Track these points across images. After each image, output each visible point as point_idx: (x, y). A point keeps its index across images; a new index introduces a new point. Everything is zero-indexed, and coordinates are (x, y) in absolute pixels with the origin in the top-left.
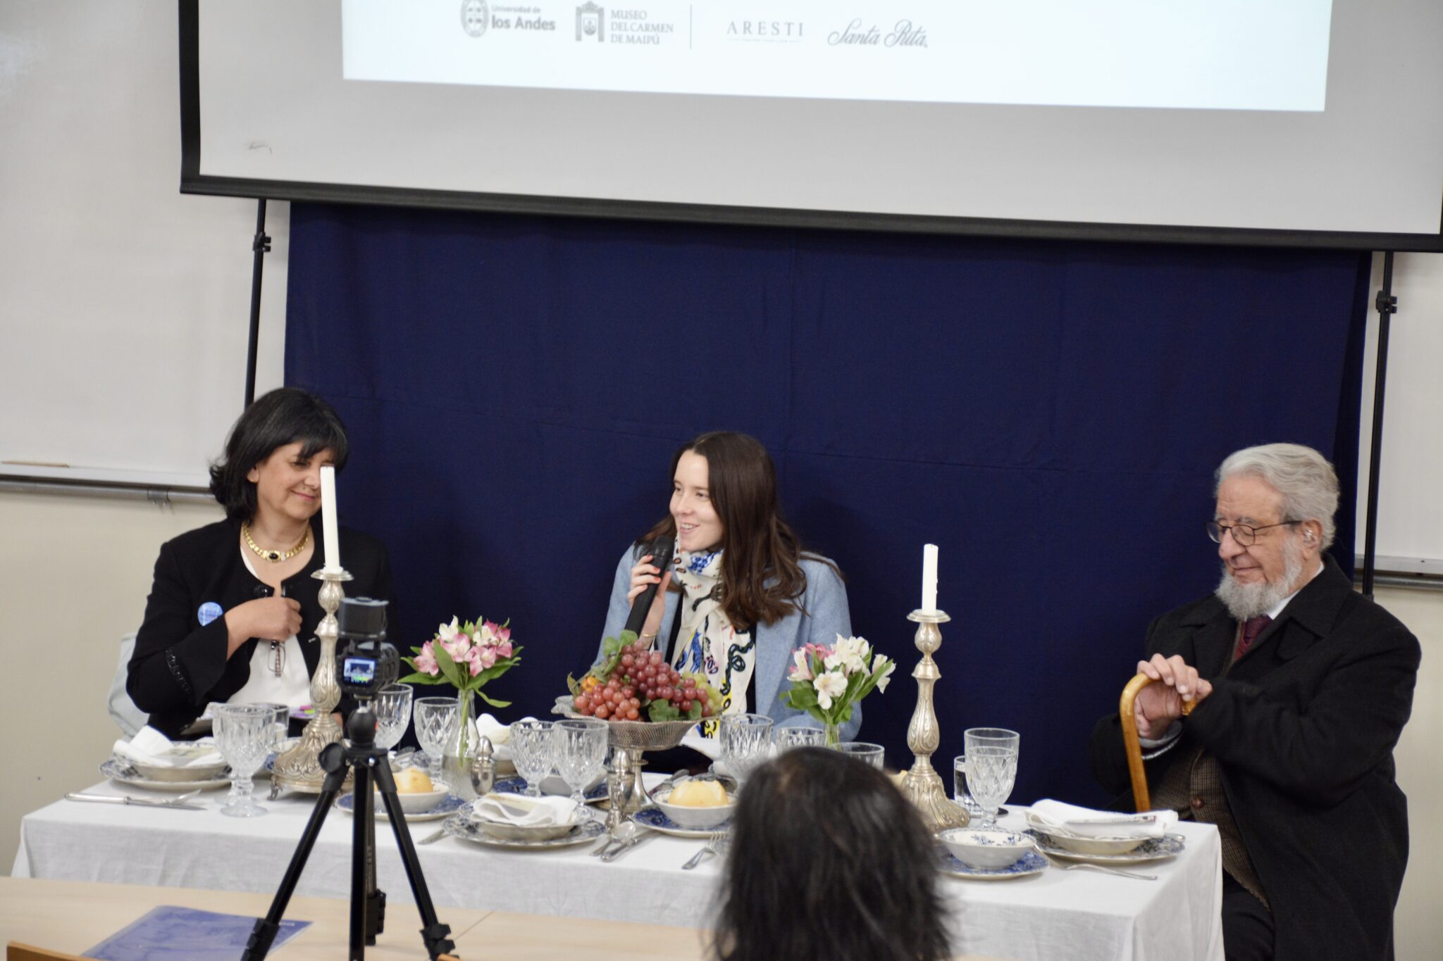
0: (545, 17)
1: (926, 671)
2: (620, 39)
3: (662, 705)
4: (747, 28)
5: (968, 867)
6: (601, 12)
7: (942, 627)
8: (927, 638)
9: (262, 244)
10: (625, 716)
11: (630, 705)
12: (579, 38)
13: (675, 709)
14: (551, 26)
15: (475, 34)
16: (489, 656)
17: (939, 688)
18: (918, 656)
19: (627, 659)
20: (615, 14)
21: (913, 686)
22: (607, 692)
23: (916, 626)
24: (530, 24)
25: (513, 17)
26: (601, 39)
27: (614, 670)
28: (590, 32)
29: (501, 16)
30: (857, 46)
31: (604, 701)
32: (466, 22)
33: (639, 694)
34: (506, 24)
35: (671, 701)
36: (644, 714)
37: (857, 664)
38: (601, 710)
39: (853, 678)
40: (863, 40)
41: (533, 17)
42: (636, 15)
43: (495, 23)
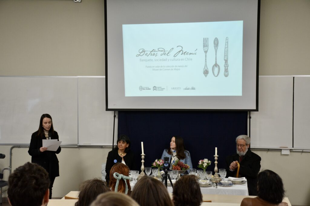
0: (149, 88)
1: (216, 162)
2: (158, 90)
3: (184, 168)
4: (174, 88)
5: (224, 185)
6: (156, 87)
7: (218, 157)
8: (216, 158)
9: (115, 116)
10: (179, 170)
11: (179, 168)
12: (153, 90)
13: (185, 168)
14: (150, 89)
15: (141, 90)
16: (162, 163)
17: (218, 164)
18: (215, 160)
19: (179, 163)
20: (158, 87)
21: (214, 164)
22: (177, 167)
23: (215, 157)
24: (148, 89)
25: (145, 88)
26: (156, 90)
27: (177, 164)
28: (155, 90)
29: (144, 88)
30: (187, 90)
31: (176, 168)
32: (140, 89)
33: (180, 167)
34: (145, 89)
35: (185, 167)
36: (181, 169)
37: (207, 162)
38: (176, 169)
39: (207, 163)
40: (188, 89)
41: (148, 88)
42: (160, 87)
43: (143, 89)
